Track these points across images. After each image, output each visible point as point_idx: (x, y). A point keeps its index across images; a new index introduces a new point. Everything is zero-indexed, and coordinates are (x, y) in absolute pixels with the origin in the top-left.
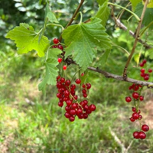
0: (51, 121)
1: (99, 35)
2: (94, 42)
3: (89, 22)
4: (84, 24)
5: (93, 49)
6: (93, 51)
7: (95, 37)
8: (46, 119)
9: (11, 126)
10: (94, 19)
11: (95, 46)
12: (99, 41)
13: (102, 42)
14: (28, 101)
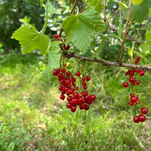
0: (76, 125)
1: (94, 20)
2: (91, 27)
3: (85, 11)
4: (81, 14)
5: (90, 33)
6: (91, 36)
7: (91, 22)
8: (71, 123)
9: (40, 128)
10: (88, 8)
11: (91, 31)
12: (95, 26)
13: (98, 25)
14: (56, 108)
